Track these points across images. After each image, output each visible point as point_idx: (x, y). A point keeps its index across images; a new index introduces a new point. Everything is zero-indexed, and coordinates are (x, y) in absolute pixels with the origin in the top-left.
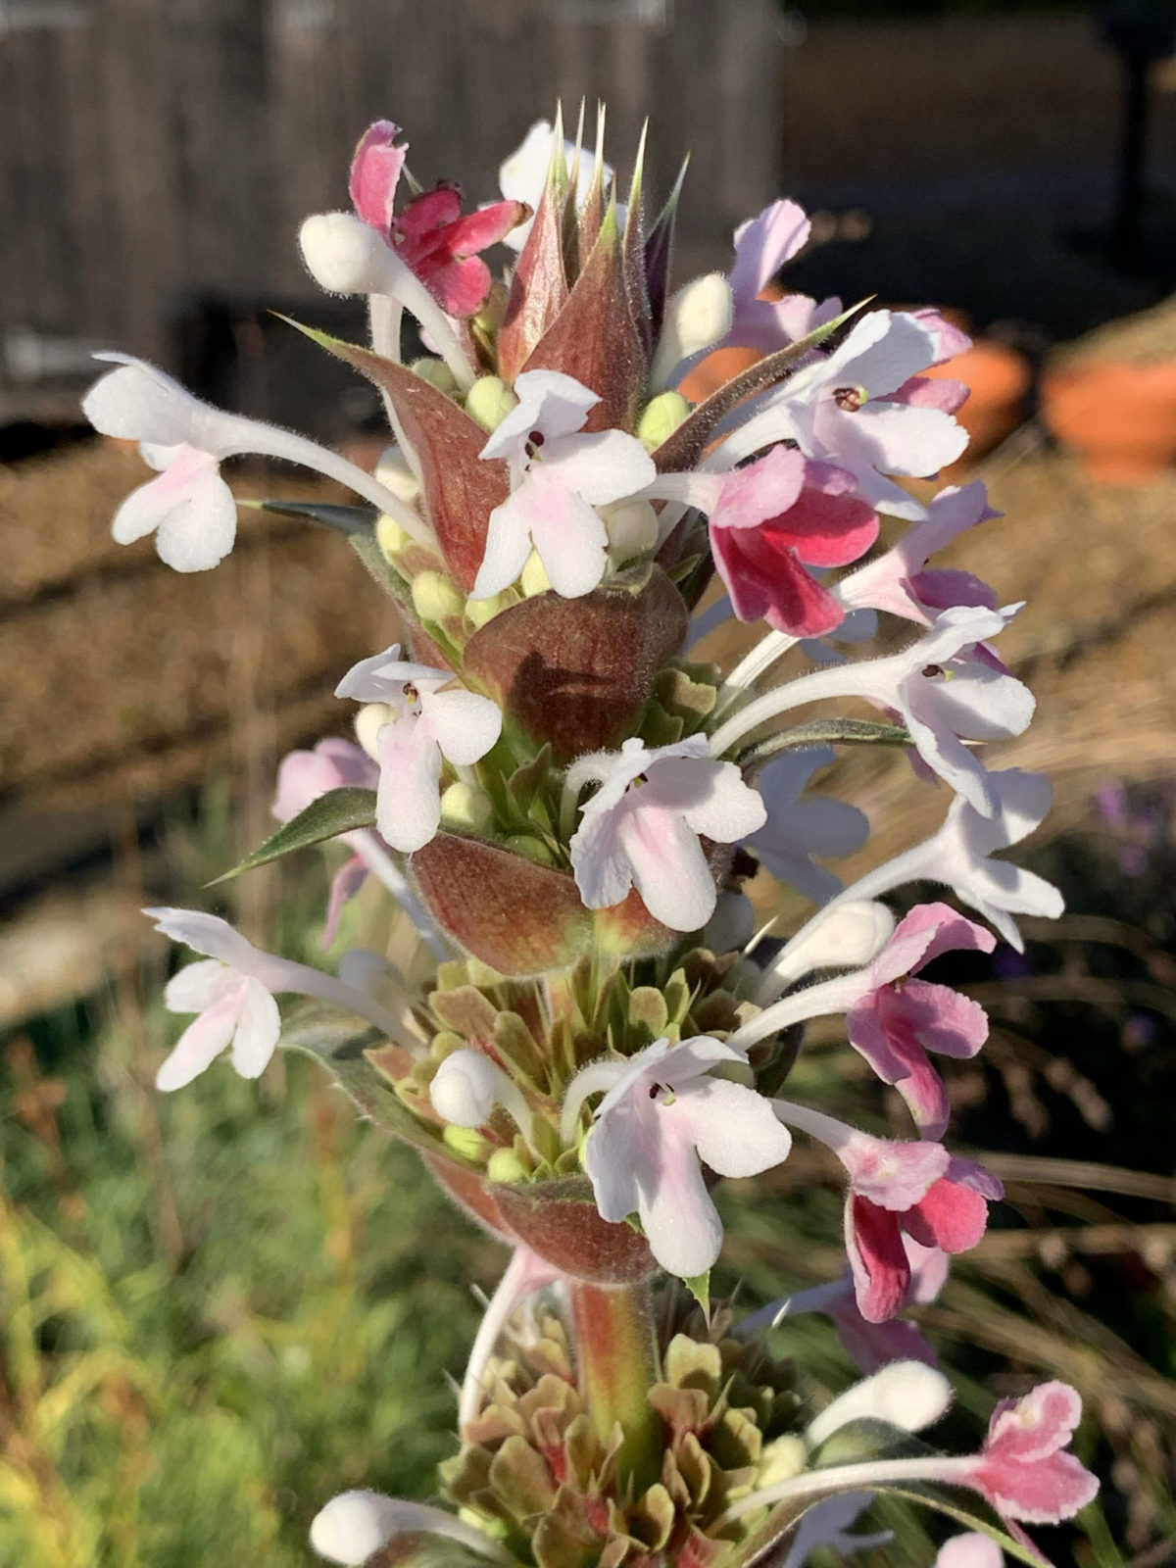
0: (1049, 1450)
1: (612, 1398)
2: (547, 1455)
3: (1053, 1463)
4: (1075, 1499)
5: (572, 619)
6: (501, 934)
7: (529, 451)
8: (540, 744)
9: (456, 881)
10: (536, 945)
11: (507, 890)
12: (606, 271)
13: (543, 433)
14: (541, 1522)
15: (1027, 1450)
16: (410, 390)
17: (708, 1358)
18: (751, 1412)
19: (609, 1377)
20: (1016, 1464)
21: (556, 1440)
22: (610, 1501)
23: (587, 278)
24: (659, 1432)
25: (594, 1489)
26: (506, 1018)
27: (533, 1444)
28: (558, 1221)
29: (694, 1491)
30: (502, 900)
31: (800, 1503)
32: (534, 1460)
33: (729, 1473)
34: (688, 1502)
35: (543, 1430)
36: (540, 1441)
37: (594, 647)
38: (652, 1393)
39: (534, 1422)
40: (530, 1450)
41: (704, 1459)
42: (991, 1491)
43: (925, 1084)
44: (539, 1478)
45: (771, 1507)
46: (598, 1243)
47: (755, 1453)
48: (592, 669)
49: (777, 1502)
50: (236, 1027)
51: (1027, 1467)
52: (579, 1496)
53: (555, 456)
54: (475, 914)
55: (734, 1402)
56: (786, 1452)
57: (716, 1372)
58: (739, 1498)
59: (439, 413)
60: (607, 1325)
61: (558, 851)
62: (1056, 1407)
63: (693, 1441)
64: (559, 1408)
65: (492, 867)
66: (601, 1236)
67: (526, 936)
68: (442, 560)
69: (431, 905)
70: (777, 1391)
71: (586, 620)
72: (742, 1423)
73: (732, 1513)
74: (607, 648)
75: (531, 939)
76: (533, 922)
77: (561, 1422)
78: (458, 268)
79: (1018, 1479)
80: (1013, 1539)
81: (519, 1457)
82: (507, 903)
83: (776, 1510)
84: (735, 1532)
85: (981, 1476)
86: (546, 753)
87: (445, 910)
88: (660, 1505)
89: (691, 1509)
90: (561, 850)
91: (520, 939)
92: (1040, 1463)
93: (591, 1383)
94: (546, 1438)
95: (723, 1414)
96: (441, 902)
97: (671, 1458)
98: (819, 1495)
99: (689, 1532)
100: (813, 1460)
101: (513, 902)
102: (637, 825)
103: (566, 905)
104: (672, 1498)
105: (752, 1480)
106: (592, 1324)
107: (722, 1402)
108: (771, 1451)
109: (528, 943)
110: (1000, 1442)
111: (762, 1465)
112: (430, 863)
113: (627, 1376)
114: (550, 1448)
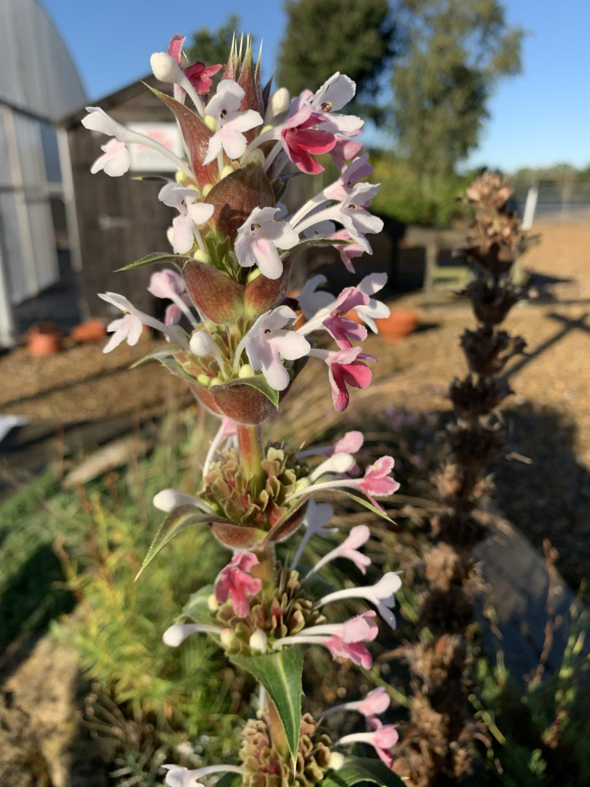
0: (384, 475)
1: (250, 467)
2: (230, 484)
3: (384, 479)
4: (392, 489)
5: (237, 190)
6: (214, 305)
7: (222, 116)
8: (225, 236)
9: (200, 285)
10: (226, 309)
11: (216, 288)
12: (249, 73)
13: (227, 110)
14: (227, 501)
15: (378, 475)
16: (185, 114)
17: (280, 454)
18: (293, 470)
19: (249, 459)
20: (375, 480)
21: (232, 480)
22: (249, 496)
23: (242, 76)
24: (265, 476)
25: (244, 490)
26: (216, 336)
27: (226, 481)
28: (232, 399)
29: (275, 492)
30: (214, 291)
31: (308, 495)
32: (226, 485)
33: (286, 487)
34: (273, 495)
35: (228, 475)
36: (228, 479)
37: (244, 201)
38: (263, 462)
39: (226, 473)
40: (224, 482)
41: (278, 483)
42: (366, 489)
43: (347, 345)
44: (227, 491)
45: (298, 498)
46: (245, 406)
47: (294, 481)
48: (243, 210)
49: (301, 495)
50: (129, 332)
51: (377, 480)
52: (239, 494)
53: (230, 119)
54: (206, 297)
55: (288, 467)
56: (303, 482)
57: (282, 458)
58: (288, 497)
59: (195, 123)
60: (249, 443)
61: (232, 274)
62: (386, 463)
63: (275, 478)
64: (233, 469)
65: (212, 279)
66: (246, 404)
67: (222, 305)
68: (196, 181)
69: (192, 296)
70: (301, 467)
71: (241, 191)
72: (290, 473)
73: (287, 501)
74: (248, 202)
75: (224, 307)
76: (225, 300)
77: (234, 473)
78: (202, 81)
79: (374, 484)
80: (373, 505)
81: (220, 483)
82: (216, 292)
83: (300, 498)
84: (288, 506)
85: (363, 485)
86: (228, 240)
87: (196, 297)
88: (264, 496)
89: (274, 498)
90: (233, 274)
91: (221, 307)
92: (381, 479)
93: (244, 463)
94: (229, 478)
95: (284, 471)
96: (195, 295)
97: (268, 481)
98: (313, 492)
99: (274, 506)
100: (312, 483)
101: (218, 292)
102: (257, 245)
103: (235, 296)
104: (268, 494)
105: (293, 490)
106: (244, 443)
107: (283, 467)
108: (299, 482)
109: (223, 308)
110: (369, 475)
111: (296, 486)
112: (191, 279)
113: (255, 458)
114: (231, 482)
